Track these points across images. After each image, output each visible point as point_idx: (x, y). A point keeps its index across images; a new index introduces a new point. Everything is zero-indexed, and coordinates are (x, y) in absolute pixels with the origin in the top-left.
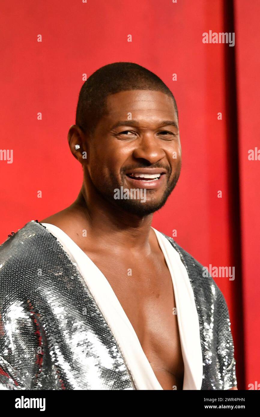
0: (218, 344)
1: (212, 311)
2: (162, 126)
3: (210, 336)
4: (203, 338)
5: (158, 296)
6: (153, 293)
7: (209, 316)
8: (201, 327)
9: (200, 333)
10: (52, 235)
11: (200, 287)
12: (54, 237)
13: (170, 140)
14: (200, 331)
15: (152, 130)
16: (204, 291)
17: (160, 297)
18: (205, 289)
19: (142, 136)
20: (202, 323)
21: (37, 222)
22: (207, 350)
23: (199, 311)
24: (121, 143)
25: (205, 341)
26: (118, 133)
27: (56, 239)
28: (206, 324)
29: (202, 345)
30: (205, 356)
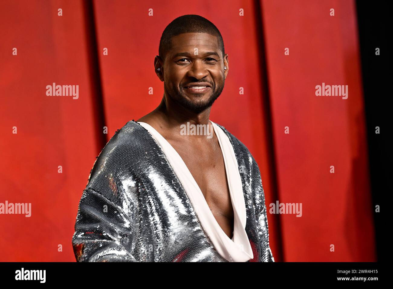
0: (254, 196)
1: (251, 174)
2: (206, 55)
3: (250, 190)
4: (245, 192)
5: (214, 166)
6: (211, 164)
7: (248, 178)
8: (244, 185)
9: (243, 189)
10: (144, 129)
11: (242, 159)
12: (146, 130)
13: (214, 64)
14: (243, 187)
15: (200, 58)
16: (245, 161)
17: (216, 167)
18: (245, 160)
19: (193, 62)
20: (244, 182)
21: (134, 121)
22: (248, 199)
23: (242, 175)
24: (180, 67)
25: (247, 194)
26: (177, 60)
27: (147, 131)
28: (246, 183)
29: (244, 196)
30: (247, 203)
